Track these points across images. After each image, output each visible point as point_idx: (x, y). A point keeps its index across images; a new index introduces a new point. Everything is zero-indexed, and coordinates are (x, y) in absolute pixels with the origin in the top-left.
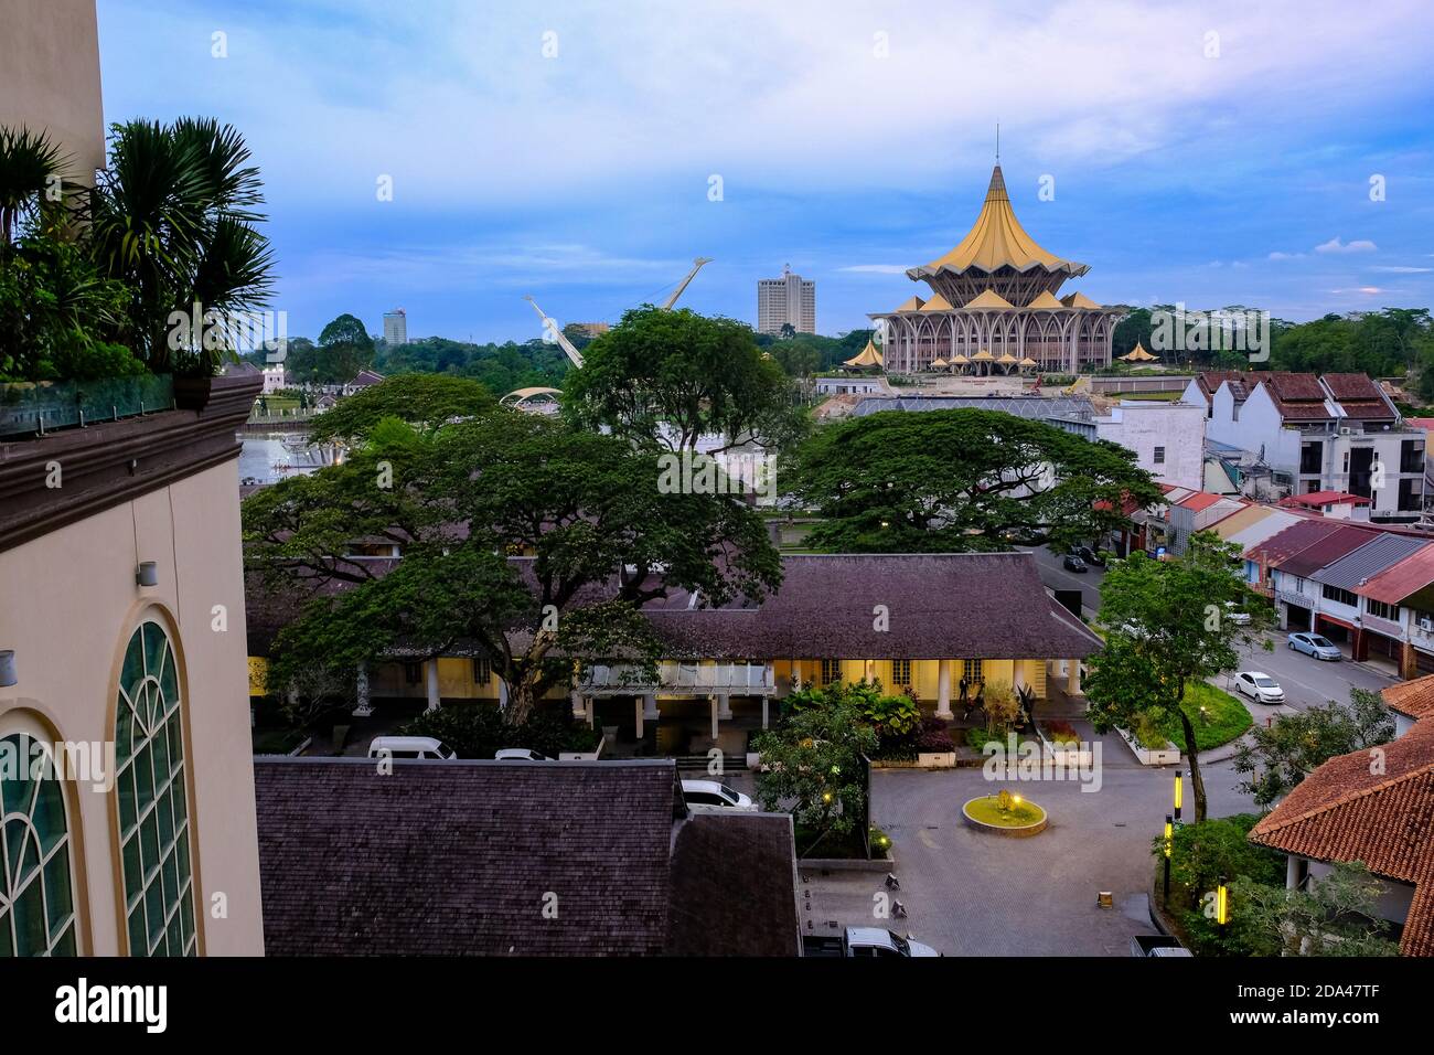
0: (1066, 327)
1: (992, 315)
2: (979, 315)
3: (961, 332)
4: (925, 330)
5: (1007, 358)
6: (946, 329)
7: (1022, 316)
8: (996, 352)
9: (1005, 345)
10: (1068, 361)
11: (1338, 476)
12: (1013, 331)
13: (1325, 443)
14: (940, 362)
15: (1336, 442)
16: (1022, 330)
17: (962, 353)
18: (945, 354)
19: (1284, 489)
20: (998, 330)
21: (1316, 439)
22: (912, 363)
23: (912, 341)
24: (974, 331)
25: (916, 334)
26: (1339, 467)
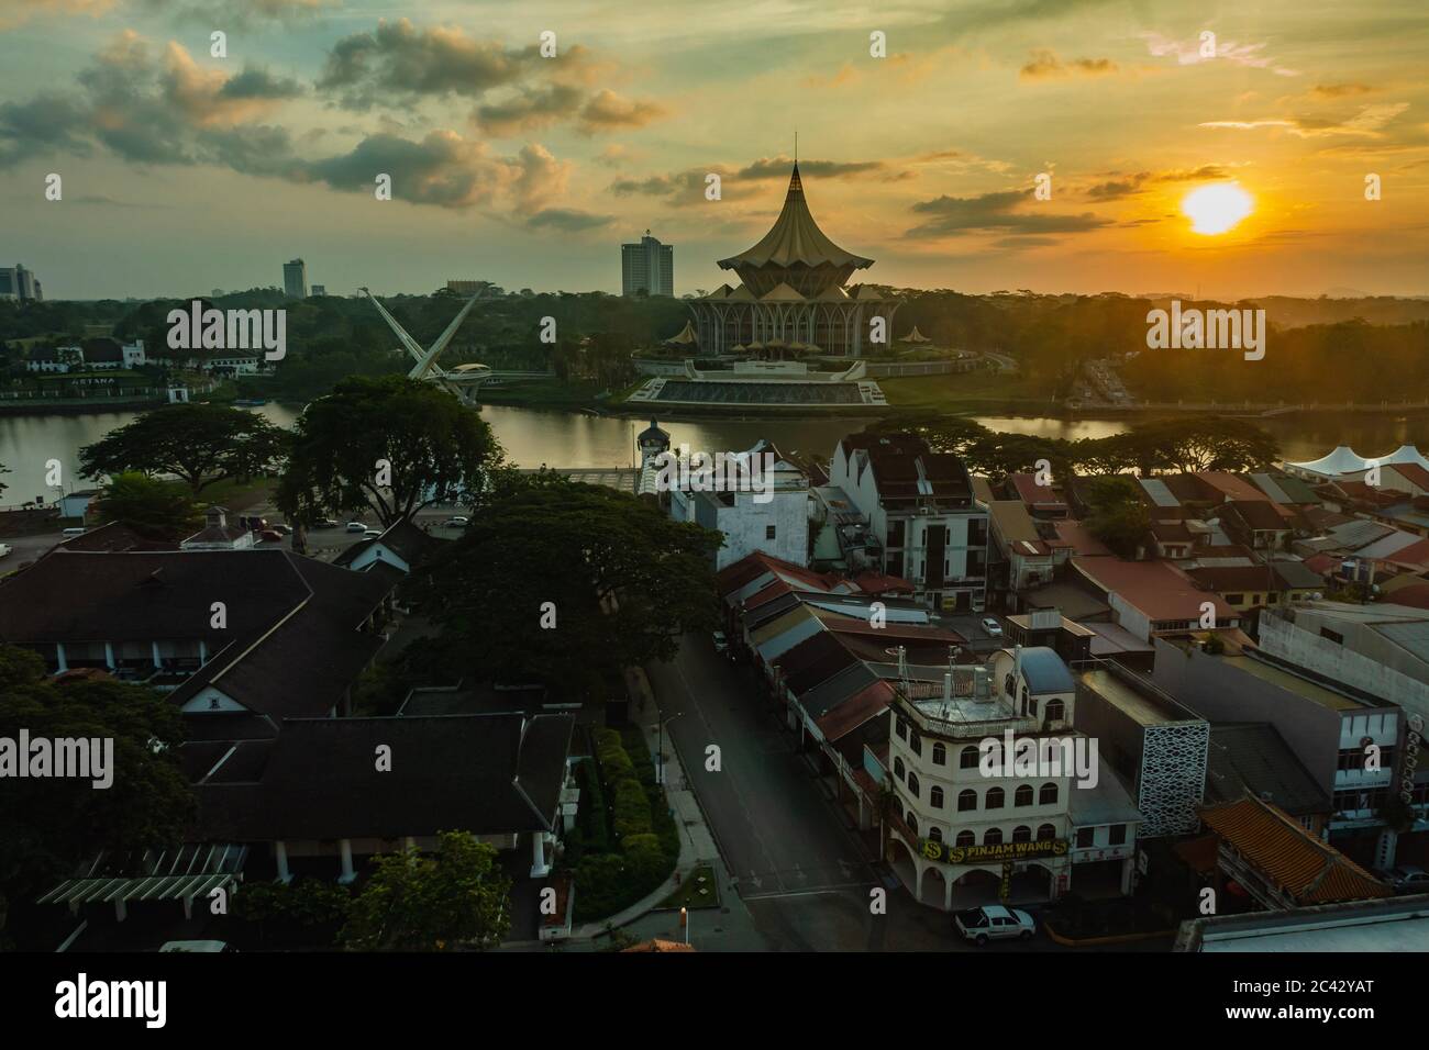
0: (849, 315)
1: (786, 305)
2: (773, 306)
3: (759, 320)
4: (730, 316)
5: (796, 345)
6: (747, 316)
7: (812, 306)
8: (789, 339)
9: (796, 332)
10: (850, 346)
11: (917, 549)
12: (803, 319)
13: (906, 522)
14: (739, 348)
15: (915, 522)
16: (812, 319)
17: (760, 339)
18: (747, 339)
19: (875, 558)
20: (790, 319)
21: (899, 518)
22: (720, 346)
23: (720, 327)
24: (770, 320)
25: (723, 321)
26: (918, 542)
